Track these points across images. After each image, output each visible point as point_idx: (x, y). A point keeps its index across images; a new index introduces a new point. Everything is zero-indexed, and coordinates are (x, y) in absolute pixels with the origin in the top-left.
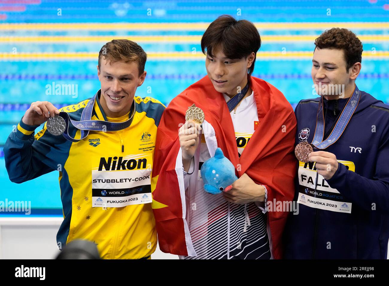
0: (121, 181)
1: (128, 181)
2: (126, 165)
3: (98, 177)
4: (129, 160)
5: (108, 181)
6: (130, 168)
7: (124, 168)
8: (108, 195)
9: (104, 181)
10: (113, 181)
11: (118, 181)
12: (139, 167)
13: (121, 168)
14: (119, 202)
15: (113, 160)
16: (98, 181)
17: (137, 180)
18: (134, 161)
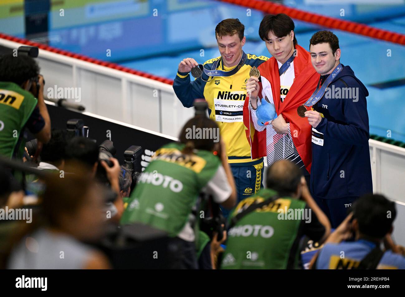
0: (229, 106)
1: (233, 106)
2: (232, 97)
3: (217, 103)
4: (234, 94)
5: (222, 106)
6: (234, 99)
7: (231, 99)
8: (223, 114)
9: (220, 106)
10: (225, 106)
11: (228, 106)
12: (241, 99)
13: (230, 99)
14: (229, 119)
15: (225, 93)
16: (218, 105)
17: (239, 106)
18: (238, 95)
